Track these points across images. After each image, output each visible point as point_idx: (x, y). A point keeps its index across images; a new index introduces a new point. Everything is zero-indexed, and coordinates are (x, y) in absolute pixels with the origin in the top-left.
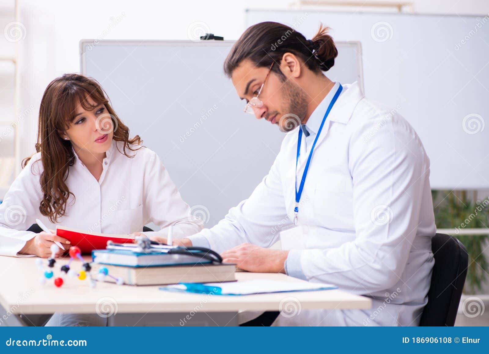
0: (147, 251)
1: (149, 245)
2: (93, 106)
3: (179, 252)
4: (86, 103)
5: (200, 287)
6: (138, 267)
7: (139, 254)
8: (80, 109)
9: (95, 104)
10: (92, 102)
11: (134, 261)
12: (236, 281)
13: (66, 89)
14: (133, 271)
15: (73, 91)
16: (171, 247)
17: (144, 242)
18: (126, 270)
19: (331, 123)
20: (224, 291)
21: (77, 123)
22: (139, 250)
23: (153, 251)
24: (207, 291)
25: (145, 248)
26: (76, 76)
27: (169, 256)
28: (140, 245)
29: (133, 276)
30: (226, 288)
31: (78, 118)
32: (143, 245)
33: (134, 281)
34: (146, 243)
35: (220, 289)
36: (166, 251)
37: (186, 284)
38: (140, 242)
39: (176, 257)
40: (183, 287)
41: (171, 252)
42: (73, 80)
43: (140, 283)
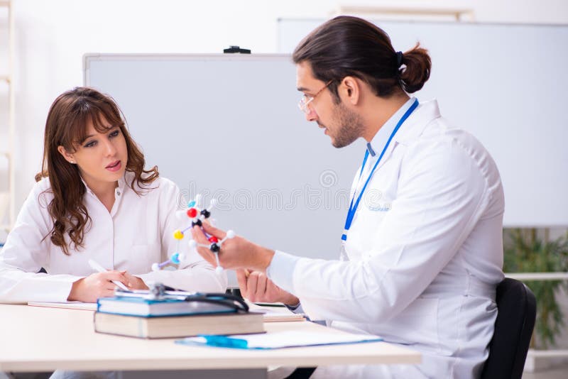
0: (161, 298)
1: (163, 291)
2: (107, 128)
3: (200, 298)
4: (99, 124)
5: (223, 340)
6: (150, 317)
7: (151, 302)
8: (92, 131)
9: (110, 126)
10: (106, 123)
11: (145, 310)
12: (265, 333)
13: (76, 106)
14: (145, 322)
15: (86, 109)
16: (188, 294)
17: (157, 288)
18: (136, 320)
19: (397, 144)
20: (250, 345)
21: (87, 146)
22: (151, 297)
23: (168, 299)
24: (231, 345)
25: (158, 294)
26: (90, 91)
27: (186, 304)
28: (153, 291)
29: (144, 327)
30: (253, 341)
31: (88, 140)
32: (156, 291)
33: (145, 333)
34: (160, 289)
35: (245, 342)
36: (183, 298)
37: (206, 337)
38: (152, 288)
39: (195, 305)
40: (203, 340)
41: (189, 300)
42: (86, 95)
43: (152, 336)
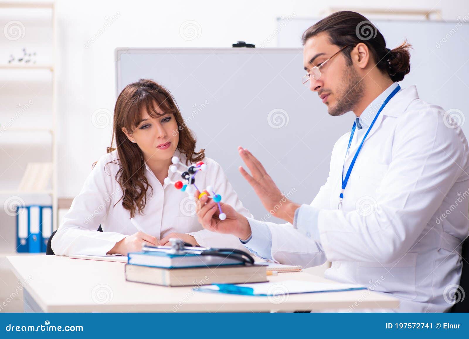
0: (181, 252)
1: (182, 246)
3: (213, 253)
4: (152, 110)
5: (232, 288)
6: (172, 268)
7: (172, 256)
8: (146, 116)
10: (158, 110)
11: (168, 262)
12: (268, 282)
13: (135, 95)
14: (167, 272)
15: (142, 97)
16: (204, 249)
17: (178, 244)
18: (160, 271)
19: (384, 117)
20: (256, 292)
22: (173, 251)
23: (186, 253)
24: (240, 292)
25: (178, 250)
27: (202, 257)
28: (174, 247)
29: (167, 277)
30: (258, 288)
32: (177, 247)
33: (168, 282)
34: (180, 245)
35: (252, 289)
36: (199, 253)
37: (219, 285)
38: (174, 244)
39: (209, 258)
40: (216, 288)
41: (204, 254)
43: (173, 284)
